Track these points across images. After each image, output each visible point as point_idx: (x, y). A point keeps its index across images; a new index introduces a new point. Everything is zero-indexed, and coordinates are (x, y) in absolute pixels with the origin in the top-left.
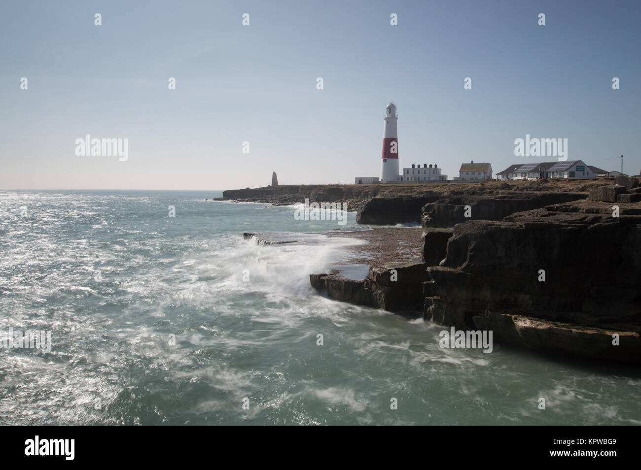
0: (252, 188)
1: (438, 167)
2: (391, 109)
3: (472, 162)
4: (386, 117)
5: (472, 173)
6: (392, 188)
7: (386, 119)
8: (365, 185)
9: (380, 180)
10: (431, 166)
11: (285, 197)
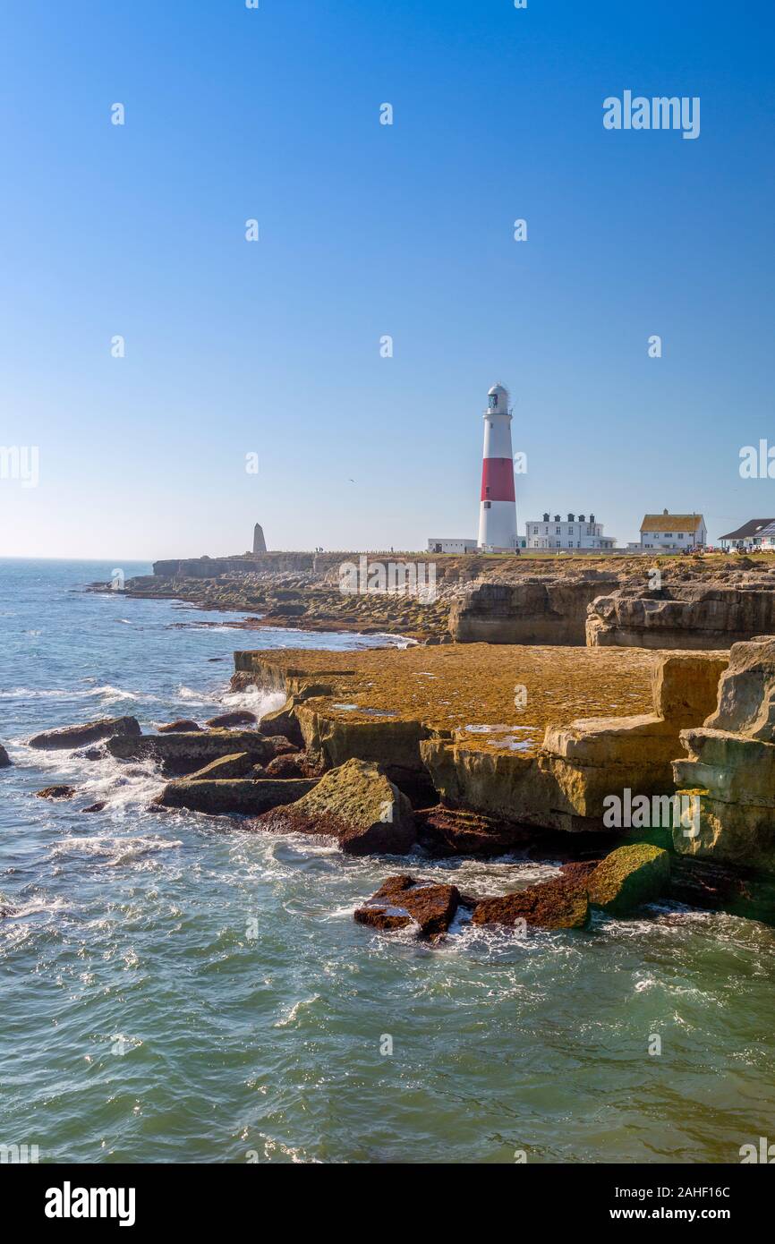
0: (213, 556)
1: (597, 521)
2: (498, 398)
3: (666, 511)
4: (489, 413)
5: (666, 535)
6: (508, 562)
7: (489, 417)
8: (450, 555)
9: (479, 546)
10: (582, 518)
11: (285, 577)
